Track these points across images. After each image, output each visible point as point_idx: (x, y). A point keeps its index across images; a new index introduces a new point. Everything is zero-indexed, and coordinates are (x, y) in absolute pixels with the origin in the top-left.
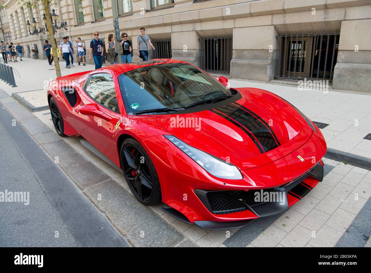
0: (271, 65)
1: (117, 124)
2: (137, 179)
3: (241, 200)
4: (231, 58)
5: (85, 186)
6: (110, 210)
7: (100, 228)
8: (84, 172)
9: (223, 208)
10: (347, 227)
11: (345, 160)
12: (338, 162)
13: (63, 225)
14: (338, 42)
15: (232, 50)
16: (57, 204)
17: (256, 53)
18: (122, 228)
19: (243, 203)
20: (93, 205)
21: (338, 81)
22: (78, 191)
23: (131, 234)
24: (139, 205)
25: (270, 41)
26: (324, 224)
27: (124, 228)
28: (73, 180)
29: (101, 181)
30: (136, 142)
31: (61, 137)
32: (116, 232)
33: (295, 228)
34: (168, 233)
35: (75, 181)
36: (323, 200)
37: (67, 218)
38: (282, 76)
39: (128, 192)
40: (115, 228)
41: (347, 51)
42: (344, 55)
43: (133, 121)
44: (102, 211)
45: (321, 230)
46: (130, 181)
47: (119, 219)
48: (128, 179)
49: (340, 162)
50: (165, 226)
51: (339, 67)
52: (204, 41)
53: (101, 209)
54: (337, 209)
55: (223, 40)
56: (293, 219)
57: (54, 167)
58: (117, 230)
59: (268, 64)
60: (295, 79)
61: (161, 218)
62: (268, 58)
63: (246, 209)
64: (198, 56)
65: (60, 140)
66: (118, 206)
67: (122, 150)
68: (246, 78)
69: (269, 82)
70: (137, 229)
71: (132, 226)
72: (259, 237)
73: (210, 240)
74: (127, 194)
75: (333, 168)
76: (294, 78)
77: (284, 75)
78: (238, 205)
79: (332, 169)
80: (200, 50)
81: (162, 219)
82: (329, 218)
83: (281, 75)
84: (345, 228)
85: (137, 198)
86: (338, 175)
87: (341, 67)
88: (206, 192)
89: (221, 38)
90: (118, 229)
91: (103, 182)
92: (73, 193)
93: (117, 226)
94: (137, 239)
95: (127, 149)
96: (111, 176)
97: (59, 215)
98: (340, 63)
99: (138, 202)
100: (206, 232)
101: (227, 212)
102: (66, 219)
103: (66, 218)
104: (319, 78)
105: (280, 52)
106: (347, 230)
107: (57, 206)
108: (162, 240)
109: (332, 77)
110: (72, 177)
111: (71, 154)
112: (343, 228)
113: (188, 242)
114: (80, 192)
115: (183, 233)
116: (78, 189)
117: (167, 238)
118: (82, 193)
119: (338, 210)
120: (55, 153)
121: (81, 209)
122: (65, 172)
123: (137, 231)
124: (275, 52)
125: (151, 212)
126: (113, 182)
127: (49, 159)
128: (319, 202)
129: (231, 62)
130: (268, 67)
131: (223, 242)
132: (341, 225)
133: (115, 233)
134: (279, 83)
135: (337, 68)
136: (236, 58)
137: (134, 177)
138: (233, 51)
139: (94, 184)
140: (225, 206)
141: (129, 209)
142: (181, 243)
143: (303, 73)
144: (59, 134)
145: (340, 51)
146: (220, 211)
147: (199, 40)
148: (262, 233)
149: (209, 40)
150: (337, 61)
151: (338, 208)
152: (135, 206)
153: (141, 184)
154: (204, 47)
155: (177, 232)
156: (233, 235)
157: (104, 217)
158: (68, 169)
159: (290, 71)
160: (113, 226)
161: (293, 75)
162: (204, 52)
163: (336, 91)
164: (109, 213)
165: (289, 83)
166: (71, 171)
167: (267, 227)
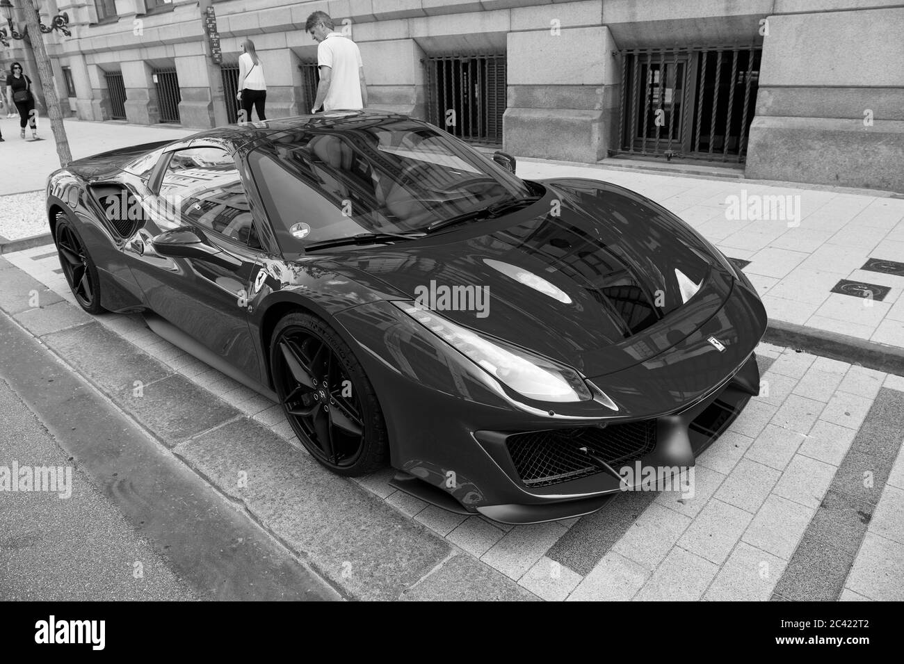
0: (602, 124)
1: (260, 278)
2: (318, 414)
3: (584, 449)
4: (503, 106)
5: (176, 437)
6: (255, 494)
7: (234, 541)
8: (168, 403)
9: (546, 472)
10: (821, 497)
11: (795, 343)
12: (781, 348)
13: (136, 539)
14: (757, 67)
15: (507, 86)
16: (109, 487)
17: (566, 93)
18: (293, 536)
19: (591, 457)
20: (207, 484)
21: (758, 159)
22: (161, 451)
23: (317, 548)
24: (326, 477)
25: (599, 64)
26: (771, 493)
27: (297, 537)
28: (141, 425)
29: (217, 423)
30: (315, 320)
31: (92, 316)
32: (278, 549)
33: (706, 505)
34: (411, 541)
35: (149, 425)
36: (760, 437)
37: (142, 523)
38: (628, 150)
39: (294, 446)
40: (272, 539)
41: (778, 89)
42: (771, 97)
43: (297, 269)
44: (233, 497)
45: (765, 507)
46: (299, 417)
47: (281, 515)
48: (292, 415)
49: (786, 347)
50: (400, 524)
51: (760, 126)
52: (436, 63)
53: (229, 494)
54: (793, 456)
55: (483, 61)
56: (699, 485)
57: (86, 393)
58: (278, 543)
59: (594, 121)
60: (657, 156)
61: (385, 504)
62: (594, 106)
63: (596, 469)
64: (422, 102)
65: (91, 324)
66: (271, 483)
67: (275, 344)
68: (541, 154)
69: (596, 164)
70: (332, 536)
71: (316, 530)
72: (628, 533)
73: (514, 548)
74: (290, 450)
75: (772, 363)
76: (656, 153)
77: (632, 147)
78: (578, 462)
79: (770, 365)
80: (425, 86)
81: (388, 508)
82: (780, 478)
83: (625, 145)
84: (818, 499)
85: (320, 459)
86: (785, 378)
87: (766, 127)
88: (505, 436)
89: (477, 58)
90: (281, 540)
91: (223, 425)
92: (149, 458)
93: (277, 532)
94: (336, 560)
95: (290, 340)
96: (243, 410)
97: (121, 517)
98: (764, 117)
99: (324, 468)
100: (502, 532)
101: (555, 480)
102: (142, 525)
103: (140, 523)
104: (714, 152)
105: (621, 91)
106: (823, 502)
107: (110, 494)
108: (398, 559)
109: (745, 151)
110: (138, 418)
111: (125, 358)
112: (814, 500)
113: (463, 559)
114: (166, 453)
115: (447, 537)
116: (160, 447)
117: (410, 551)
118: (173, 456)
119: (797, 458)
120: (83, 357)
121: (176, 498)
122: (117, 404)
123: (331, 541)
124: (610, 92)
125: (360, 493)
126: (247, 423)
127: (67, 374)
128: (751, 442)
129: (504, 115)
130: (596, 127)
131: (545, 551)
132: (807, 492)
133: (276, 551)
134: (621, 166)
135: (755, 129)
136: (517, 106)
137: (310, 408)
138: (508, 88)
139: (199, 431)
140: (549, 467)
141: (302, 488)
142: (445, 561)
143: (675, 141)
144: (84, 308)
145: (762, 89)
146: (539, 480)
147: (422, 61)
148: (634, 525)
149: (449, 63)
150: (756, 112)
151: (796, 453)
152: (315, 480)
153: (330, 425)
154: (437, 80)
155: (430, 536)
156: (568, 532)
157: (240, 513)
158: (125, 396)
159: (647, 137)
160: (268, 534)
161: (654, 147)
162: (437, 92)
163: (754, 183)
164: (252, 501)
165: (644, 166)
166: (135, 402)
167: (643, 510)
